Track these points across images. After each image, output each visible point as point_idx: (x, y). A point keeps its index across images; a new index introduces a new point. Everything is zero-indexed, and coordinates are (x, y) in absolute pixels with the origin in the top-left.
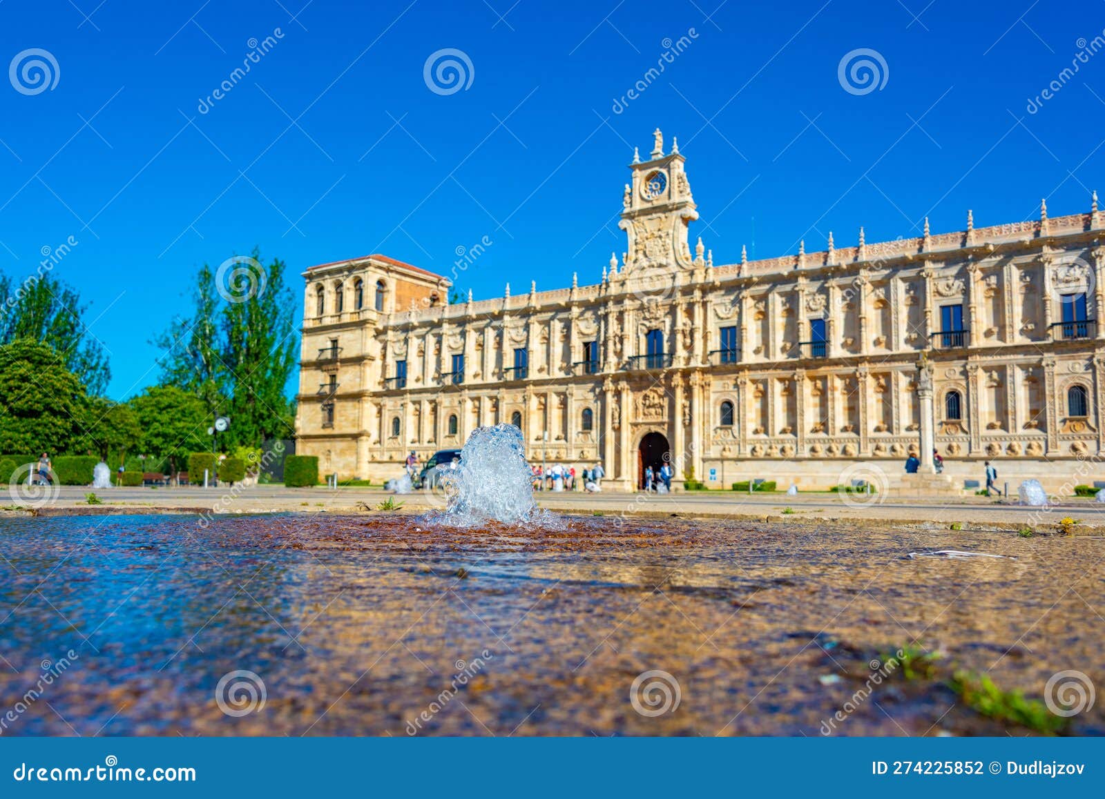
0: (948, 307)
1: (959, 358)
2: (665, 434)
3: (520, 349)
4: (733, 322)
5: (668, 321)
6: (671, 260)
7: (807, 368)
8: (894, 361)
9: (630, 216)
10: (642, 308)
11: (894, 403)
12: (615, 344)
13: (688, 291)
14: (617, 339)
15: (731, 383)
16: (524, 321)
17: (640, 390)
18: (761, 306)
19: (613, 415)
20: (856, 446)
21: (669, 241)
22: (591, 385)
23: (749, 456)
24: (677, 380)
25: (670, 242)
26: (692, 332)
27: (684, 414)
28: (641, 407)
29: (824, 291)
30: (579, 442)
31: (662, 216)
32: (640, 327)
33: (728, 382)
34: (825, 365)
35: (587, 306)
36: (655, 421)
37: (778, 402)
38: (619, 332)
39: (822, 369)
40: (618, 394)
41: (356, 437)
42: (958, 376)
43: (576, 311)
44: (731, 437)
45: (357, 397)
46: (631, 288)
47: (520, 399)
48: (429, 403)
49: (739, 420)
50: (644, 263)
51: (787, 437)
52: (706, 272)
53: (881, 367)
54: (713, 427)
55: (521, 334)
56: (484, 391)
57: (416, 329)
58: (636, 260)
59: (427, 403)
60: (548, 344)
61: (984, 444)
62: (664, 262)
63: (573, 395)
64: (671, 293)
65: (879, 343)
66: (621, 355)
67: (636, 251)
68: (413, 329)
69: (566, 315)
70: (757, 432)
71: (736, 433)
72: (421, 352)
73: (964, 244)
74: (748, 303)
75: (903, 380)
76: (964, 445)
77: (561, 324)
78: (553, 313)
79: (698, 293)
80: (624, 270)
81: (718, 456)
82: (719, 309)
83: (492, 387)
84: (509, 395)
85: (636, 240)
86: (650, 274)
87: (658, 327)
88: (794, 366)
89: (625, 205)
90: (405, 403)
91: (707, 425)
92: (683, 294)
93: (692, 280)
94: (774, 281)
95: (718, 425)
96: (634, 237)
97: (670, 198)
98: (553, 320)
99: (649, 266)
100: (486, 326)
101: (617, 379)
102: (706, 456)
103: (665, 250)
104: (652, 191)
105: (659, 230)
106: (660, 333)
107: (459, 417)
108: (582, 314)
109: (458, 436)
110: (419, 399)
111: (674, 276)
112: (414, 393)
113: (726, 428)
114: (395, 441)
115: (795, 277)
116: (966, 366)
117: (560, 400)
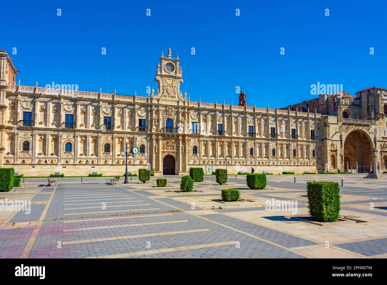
0: (250, 126)
1: (253, 140)
2: (174, 156)
3: (107, 117)
4: (196, 121)
5: (175, 117)
6: (177, 96)
7: (219, 138)
8: (240, 139)
9: (161, 76)
10: (166, 111)
11: (239, 150)
12: (155, 122)
13: (183, 108)
14: (156, 120)
15: (197, 140)
16: (111, 106)
17: (165, 140)
18: (204, 117)
19: (155, 148)
20: (231, 161)
22: (145, 136)
23: (202, 164)
24: (180, 137)
25: (176, 89)
27: (182, 150)
28: (165, 145)
29: (223, 116)
30: (139, 157)
31: (173, 79)
32: (165, 117)
33: (196, 140)
34: (223, 138)
35: (142, 105)
36: (171, 151)
37: (210, 148)
38: (156, 117)
39: (223, 139)
40: (157, 141)
42: (253, 144)
43: (137, 107)
44: (197, 158)
46: (161, 102)
47: (110, 138)
48: (51, 136)
49: (199, 152)
50: (166, 94)
51: (213, 158)
52: (188, 103)
53: (236, 140)
54: (191, 154)
55: (109, 111)
56: (89, 133)
57: (40, 98)
58: (163, 93)
59: (50, 136)
60: (121, 117)
61: (258, 162)
62: (174, 96)
63: (137, 139)
64: (177, 107)
65: (235, 133)
66: (158, 126)
67: (163, 89)
68: (38, 97)
69: (132, 107)
70: (204, 156)
71: (198, 156)
72: (42, 109)
73: (254, 111)
74: (201, 116)
75: (241, 144)
76: (254, 162)
77: (129, 110)
78: (126, 105)
79: (186, 110)
80: (158, 95)
81: (192, 163)
82: (192, 116)
83: (94, 132)
84: (104, 136)
85: (163, 85)
86: (169, 99)
87: (171, 118)
88: (215, 137)
89: (158, 71)
90: (34, 135)
91: (189, 153)
92: (181, 109)
93: (184, 105)
94: (210, 111)
95: (192, 154)
96: (162, 84)
97: (176, 74)
98: (126, 108)
99: (168, 96)
100: (89, 104)
101: (157, 135)
102: (189, 164)
103: (174, 92)
104: (168, 69)
105: (172, 84)
106: (172, 121)
107: (73, 144)
108: (140, 108)
109: (72, 153)
110: (45, 133)
111: (178, 102)
112: (40, 130)
113: (195, 155)
114: (26, 154)
115: (215, 111)
116: (255, 142)
117: (129, 140)
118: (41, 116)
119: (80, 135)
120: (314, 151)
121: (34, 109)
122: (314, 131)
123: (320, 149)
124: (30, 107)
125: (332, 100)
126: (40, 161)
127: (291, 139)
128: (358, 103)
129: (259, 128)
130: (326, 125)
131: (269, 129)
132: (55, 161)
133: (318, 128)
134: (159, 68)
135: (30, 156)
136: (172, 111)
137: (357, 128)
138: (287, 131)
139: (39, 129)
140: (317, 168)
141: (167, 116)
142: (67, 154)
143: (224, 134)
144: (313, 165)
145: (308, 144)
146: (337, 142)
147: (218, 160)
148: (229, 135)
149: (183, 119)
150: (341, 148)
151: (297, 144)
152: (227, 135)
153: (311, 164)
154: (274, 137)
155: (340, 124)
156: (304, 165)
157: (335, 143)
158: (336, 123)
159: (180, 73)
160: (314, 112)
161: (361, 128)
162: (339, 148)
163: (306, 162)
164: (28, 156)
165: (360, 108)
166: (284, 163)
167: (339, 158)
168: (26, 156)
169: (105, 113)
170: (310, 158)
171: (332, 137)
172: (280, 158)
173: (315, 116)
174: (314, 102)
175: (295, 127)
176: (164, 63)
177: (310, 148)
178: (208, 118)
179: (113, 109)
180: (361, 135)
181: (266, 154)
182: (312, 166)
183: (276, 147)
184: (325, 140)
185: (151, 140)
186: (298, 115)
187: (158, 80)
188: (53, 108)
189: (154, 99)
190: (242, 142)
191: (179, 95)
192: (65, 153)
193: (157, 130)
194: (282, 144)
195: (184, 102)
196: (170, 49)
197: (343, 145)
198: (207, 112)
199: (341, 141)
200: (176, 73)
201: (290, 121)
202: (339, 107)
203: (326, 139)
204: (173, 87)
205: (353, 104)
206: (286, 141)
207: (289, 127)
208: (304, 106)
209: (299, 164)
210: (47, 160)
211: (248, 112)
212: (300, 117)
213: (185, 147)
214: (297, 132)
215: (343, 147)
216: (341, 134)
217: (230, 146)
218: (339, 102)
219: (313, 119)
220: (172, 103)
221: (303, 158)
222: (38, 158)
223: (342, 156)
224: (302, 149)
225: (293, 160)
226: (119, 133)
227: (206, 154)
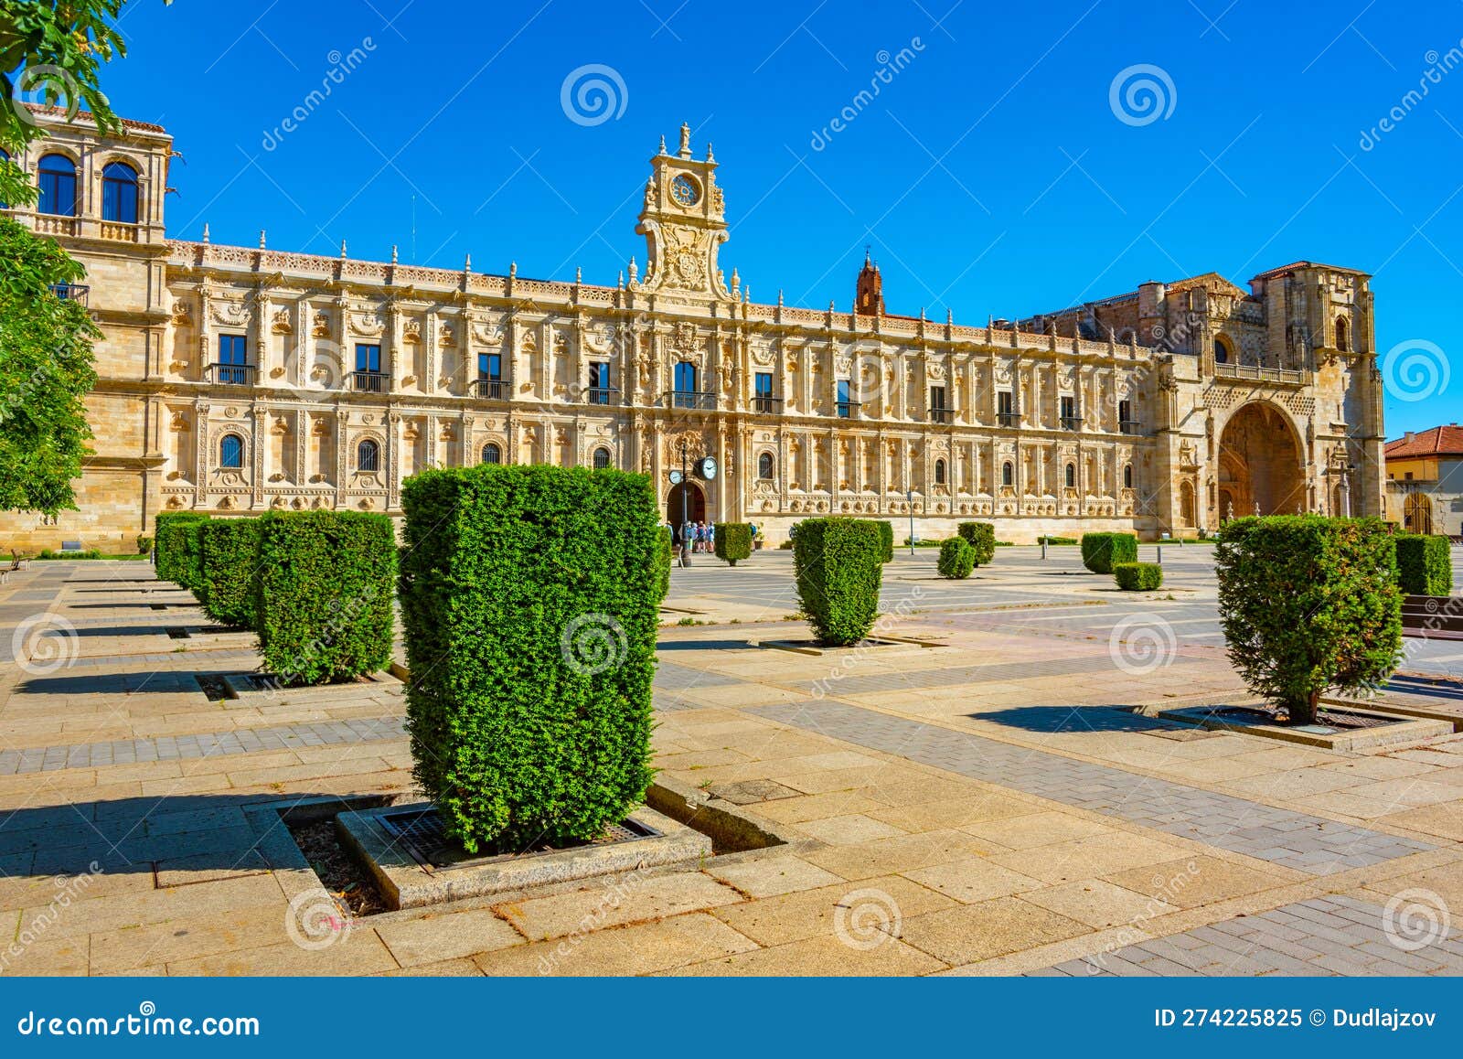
0: (936, 387)
1: (946, 433)
2: (702, 484)
3: (489, 355)
4: (770, 368)
5: (705, 355)
6: (708, 286)
7: (840, 427)
8: (904, 429)
9: (660, 218)
10: (676, 335)
11: (903, 467)
12: (642, 373)
13: (731, 326)
14: (646, 366)
15: (772, 434)
16: (500, 317)
18: (794, 357)
19: (644, 458)
21: (705, 263)
22: (610, 419)
23: (789, 511)
24: (723, 424)
26: (735, 371)
27: (727, 465)
28: (674, 450)
29: (852, 354)
31: (698, 231)
32: (671, 355)
33: (769, 432)
34: (852, 426)
35: (599, 316)
37: (813, 457)
38: (646, 357)
39: (851, 430)
40: (650, 434)
41: (142, 466)
42: (944, 448)
43: (583, 320)
44: (772, 492)
45: (143, 389)
46: (659, 307)
47: (499, 426)
48: (313, 417)
49: (780, 474)
50: (676, 281)
51: (822, 492)
52: (744, 307)
53: (895, 434)
54: (755, 480)
55: (495, 336)
56: (433, 408)
57: (275, 287)
58: (666, 275)
59: (308, 417)
60: (533, 355)
61: (959, 504)
62: (700, 285)
63: (584, 429)
64: (712, 324)
65: (888, 410)
66: (650, 386)
67: (666, 263)
68: (268, 285)
69: (567, 321)
70: (793, 487)
71: (777, 487)
72: (280, 326)
73: (947, 336)
74: (785, 352)
75: (909, 447)
76: (948, 505)
77: (557, 332)
78: (546, 316)
79: (739, 331)
80: (649, 281)
81: (759, 511)
82: (758, 353)
83: (449, 404)
84: (481, 419)
85: (665, 250)
86: (684, 296)
87: (693, 360)
88: (829, 424)
89: (649, 202)
90: (258, 412)
91: (748, 477)
92: (724, 329)
93: (733, 316)
94: (812, 335)
95: (758, 478)
96: (664, 246)
97: (705, 213)
98: (547, 324)
99: (682, 286)
100: (431, 311)
101: (651, 416)
102: (748, 511)
103: (700, 271)
104: (680, 195)
105: (693, 246)
106: (695, 368)
107: (382, 445)
108: (591, 325)
109: (381, 474)
110: (292, 408)
111: (713, 306)
112: (276, 397)
113: (767, 482)
114: (232, 477)
115: (829, 337)
116: (950, 440)
117: (559, 433)
118: (276, 348)
119: (405, 413)
120: (1128, 472)
121: (255, 325)
122: (1128, 403)
123: (1147, 464)
124: (241, 318)
125: (1181, 304)
126: (277, 501)
127: (1060, 430)
128: (1257, 314)
129: (961, 392)
130: (1166, 384)
131: (992, 396)
132: (327, 501)
133: (1142, 396)
134: (650, 193)
135: (244, 486)
136: (694, 335)
137: (1256, 395)
138: (1049, 404)
139: (272, 394)
140: (1140, 527)
141: (678, 352)
142: (364, 478)
143: (856, 413)
144: (1127, 516)
145: (1110, 446)
146: (1197, 441)
147: (837, 498)
148: (870, 416)
149: (729, 362)
150: (1210, 459)
151: (1078, 446)
152: (864, 417)
153: (1121, 512)
154: (1009, 423)
155: (1207, 380)
156: (1099, 516)
157: (1191, 442)
158: (1196, 378)
159: (717, 210)
160: (1130, 344)
161: (1267, 395)
162: (1202, 462)
163: (1105, 507)
164: (239, 485)
165: (1263, 329)
166: (1040, 508)
167: (1202, 492)
168: (234, 485)
169: (481, 341)
170: (1118, 492)
171: (1183, 423)
172: (1027, 492)
173: (1133, 356)
174: (1119, 306)
175: (1072, 390)
176: (670, 173)
177: (1117, 462)
178: (806, 361)
179: (507, 327)
180: (1265, 419)
181: (983, 480)
182: (1123, 518)
183: (1014, 456)
184: (1161, 434)
185: (630, 431)
186: (1082, 352)
187: (652, 233)
188: (316, 324)
189: (637, 296)
190: (910, 441)
191: (715, 283)
192: (356, 474)
193: (648, 399)
194: (1033, 448)
195: (732, 307)
196: (686, 128)
197: (1216, 449)
198: (801, 340)
199: (1210, 437)
200: (705, 208)
201: (1055, 371)
202: (1203, 327)
203: (1166, 430)
204: (696, 255)
205: (1240, 318)
206: (1044, 437)
207: (1055, 390)
208: (1086, 321)
209: (1085, 512)
210: (301, 497)
211: (928, 341)
212: (1087, 360)
213: (736, 458)
214: (1079, 407)
215: (1216, 457)
216: (1210, 413)
217: (873, 453)
218: (1203, 309)
219: (1127, 366)
220: (696, 310)
221: (1095, 494)
222: (271, 492)
223: (1212, 487)
224: (1091, 463)
225: (1065, 498)
226: (528, 407)
227: (801, 480)
